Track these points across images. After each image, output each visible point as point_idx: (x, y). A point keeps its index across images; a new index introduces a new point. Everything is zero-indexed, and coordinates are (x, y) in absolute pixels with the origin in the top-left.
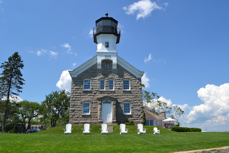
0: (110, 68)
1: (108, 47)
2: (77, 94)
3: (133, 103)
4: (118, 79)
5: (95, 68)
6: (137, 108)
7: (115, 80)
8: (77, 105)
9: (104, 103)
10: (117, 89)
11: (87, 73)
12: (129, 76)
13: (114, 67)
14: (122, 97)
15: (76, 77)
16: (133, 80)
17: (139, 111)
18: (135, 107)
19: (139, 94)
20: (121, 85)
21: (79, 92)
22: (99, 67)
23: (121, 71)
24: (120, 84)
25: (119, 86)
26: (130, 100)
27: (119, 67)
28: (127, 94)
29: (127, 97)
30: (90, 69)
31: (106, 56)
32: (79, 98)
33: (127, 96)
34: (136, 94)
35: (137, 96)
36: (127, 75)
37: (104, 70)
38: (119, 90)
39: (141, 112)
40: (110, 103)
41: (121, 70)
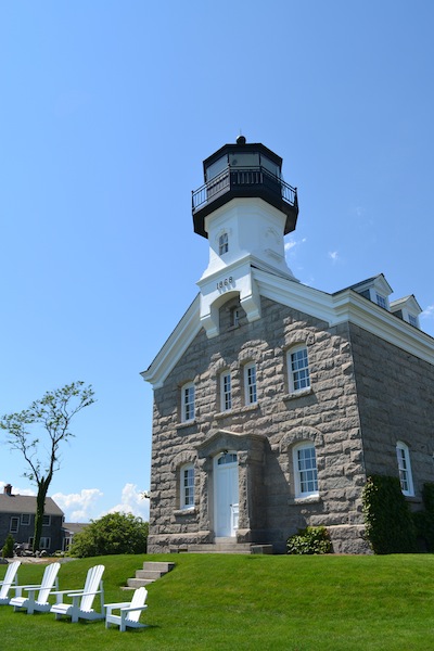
0: (241, 321)
1: (227, 251)
2: (164, 443)
3: (323, 446)
4: (266, 358)
5: (202, 339)
6: (340, 467)
7: (260, 362)
8: (164, 481)
9: (221, 461)
10: (268, 395)
11: (185, 363)
12: (304, 331)
13: (253, 314)
14: (284, 425)
15: (162, 385)
16: (320, 340)
17: (350, 476)
18: (331, 463)
19: (344, 397)
20: (278, 377)
21: (169, 433)
22: (212, 332)
23: (276, 320)
24: (273, 374)
25: (271, 384)
26: (312, 430)
27: (269, 306)
28: (298, 411)
29: (300, 424)
31: (221, 284)
32: (168, 455)
33: (300, 416)
34: (333, 399)
35: (337, 407)
36: (297, 328)
37: (225, 336)
38: (273, 401)
39: (357, 484)
41: (274, 316)
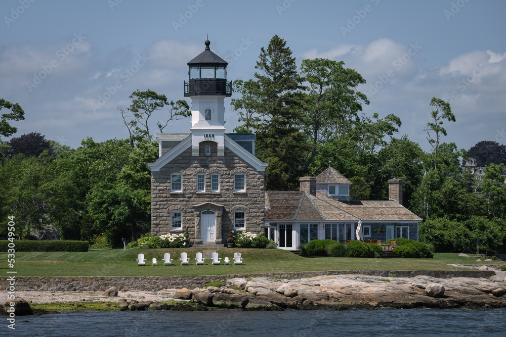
1: (210, 119)
2: (161, 199)
3: (249, 213)
4: (226, 174)
5: (188, 154)
6: (255, 221)
7: (222, 175)
8: (162, 217)
9: (203, 213)
10: (225, 190)
11: (175, 163)
12: (245, 169)
13: (221, 154)
14: (233, 203)
15: (159, 171)
16: (251, 174)
17: (259, 225)
18: (252, 219)
19: (259, 198)
20: (231, 184)
21: (165, 195)
22: (196, 154)
24: (229, 182)
25: (227, 186)
26: (245, 207)
28: (239, 199)
29: (240, 204)
30: (180, 158)
31: (207, 135)
32: (165, 205)
33: (240, 201)
34: (255, 197)
35: (256, 201)
36: (242, 166)
37: (203, 158)
38: (228, 192)
39: (261, 227)
40: (213, 213)
41: (231, 158)
